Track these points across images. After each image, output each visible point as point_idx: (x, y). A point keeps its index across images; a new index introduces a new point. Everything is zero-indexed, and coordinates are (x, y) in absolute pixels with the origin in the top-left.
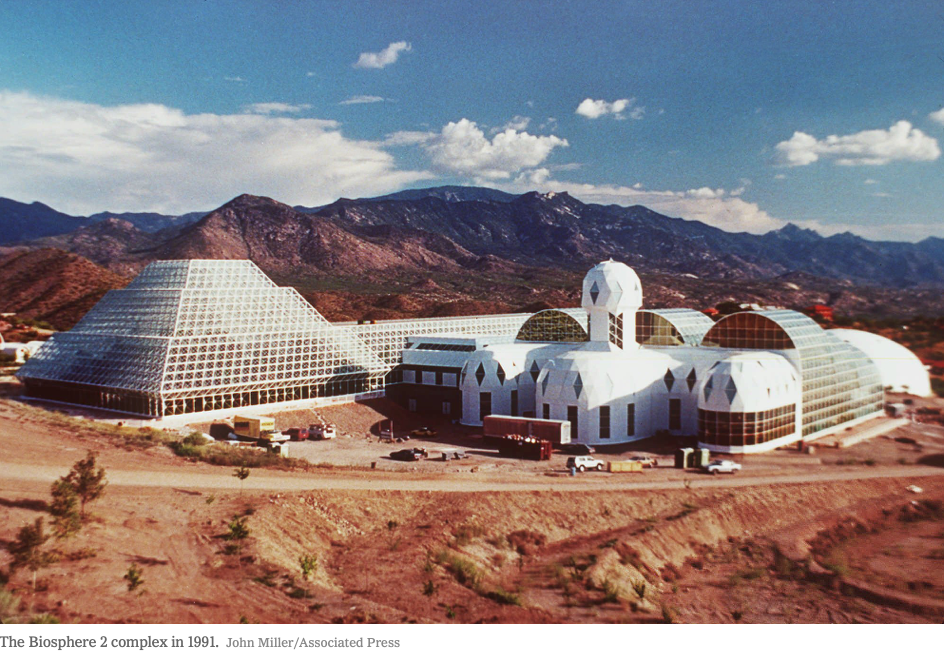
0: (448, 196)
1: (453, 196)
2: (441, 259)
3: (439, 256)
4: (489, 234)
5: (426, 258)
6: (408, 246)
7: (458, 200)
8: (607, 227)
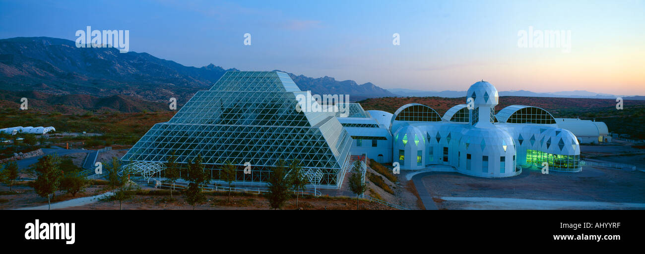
0: (44, 42)
1: (47, 42)
2: (45, 73)
3: (44, 71)
4: (70, 62)
5: (37, 73)
6: (25, 66)
7: (50, 44)
8: (131, 61)
